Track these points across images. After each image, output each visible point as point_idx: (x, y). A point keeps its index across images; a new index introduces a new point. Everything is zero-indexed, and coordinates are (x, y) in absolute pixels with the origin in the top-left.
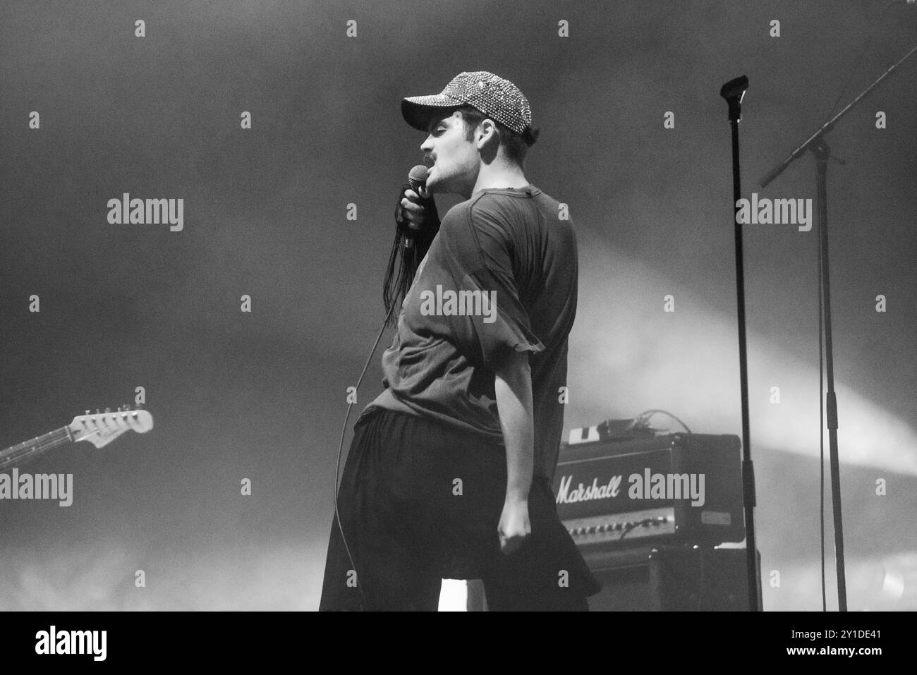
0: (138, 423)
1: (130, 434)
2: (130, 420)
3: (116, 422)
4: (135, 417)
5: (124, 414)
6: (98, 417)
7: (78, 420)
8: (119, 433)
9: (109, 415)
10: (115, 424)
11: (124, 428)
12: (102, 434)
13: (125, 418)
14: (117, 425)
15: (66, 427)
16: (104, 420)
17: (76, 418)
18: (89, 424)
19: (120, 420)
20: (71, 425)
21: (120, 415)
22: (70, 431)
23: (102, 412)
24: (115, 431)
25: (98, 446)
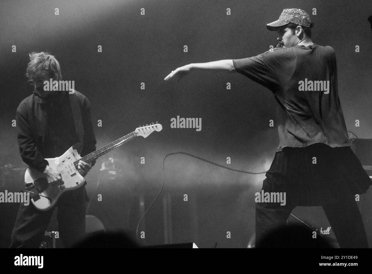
0: (157, 128)
1: (155, 132)
2: (155, 127)
3: (150, 129)
4: (156, 126)
5: (152, 126)
6: (144, 127)
7: (137, 129)
8: (151, 132)
9: (147, 127)
10: (149, 130)
11: (152, 130)
12: (145, 133)
13: (153, 127)
14: (151, 130)
15: (133, 132)
16: (146, 128)
17: (137, 128)
18: (141, 130)
19: (151, 128)
20: (135, 131)
21: (151, 126)
22: (135, 133)
23: (145, 126)
24: (150, 132)
25: (145, 137)
